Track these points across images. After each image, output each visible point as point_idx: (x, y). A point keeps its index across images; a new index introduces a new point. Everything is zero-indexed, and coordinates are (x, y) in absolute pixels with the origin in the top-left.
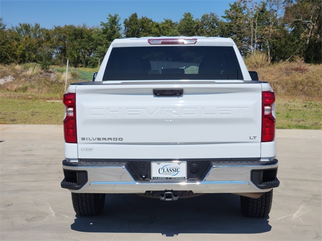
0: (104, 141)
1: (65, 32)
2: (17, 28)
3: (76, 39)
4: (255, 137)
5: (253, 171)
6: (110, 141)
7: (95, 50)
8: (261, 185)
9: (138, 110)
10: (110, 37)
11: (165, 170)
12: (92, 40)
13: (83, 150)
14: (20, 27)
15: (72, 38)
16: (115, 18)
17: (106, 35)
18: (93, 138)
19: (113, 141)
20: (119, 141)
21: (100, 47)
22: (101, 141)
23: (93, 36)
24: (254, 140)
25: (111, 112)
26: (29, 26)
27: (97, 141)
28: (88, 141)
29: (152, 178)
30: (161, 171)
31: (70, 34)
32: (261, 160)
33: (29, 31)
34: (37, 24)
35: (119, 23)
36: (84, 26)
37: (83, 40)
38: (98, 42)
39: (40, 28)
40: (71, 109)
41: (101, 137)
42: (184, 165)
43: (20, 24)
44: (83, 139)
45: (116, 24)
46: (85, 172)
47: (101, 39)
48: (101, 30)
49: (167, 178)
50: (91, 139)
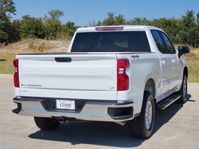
1: (160, 22)
2: (133, 21)
3: (166, 26)
5: (109, 108)
7: (178, 33)
8: (115, 117)
10: (188, 25)
11: (64, 105)
12: (176, 27)
13: (22, 91)
14: (135, 20)
15: (164, 26)
16: (191, 12)
17: (185, 24)
19: (36, 87)
21: (180, 31)
22: (31, 87)
23: (177, 24)
25: (35, 71)
26: (140, 19)
27: (28, 87)
28: (25, 86)
29: (57, 109)
30: (62, 105)
31: (162, 23)
33: (140, 22)
34: (144, 18)
35: (194, 16)
36: (173, 18)
37: (170, 27)
38: (180, 28)
39: (147, 20)
40: (16, 68)
41: (31, 84)
43: (135, 18)
44: (22, 85)
45: (192, 17)
47: (181, 26)
48: (182, 20)
49: (64, 110)
50: (26, 85)
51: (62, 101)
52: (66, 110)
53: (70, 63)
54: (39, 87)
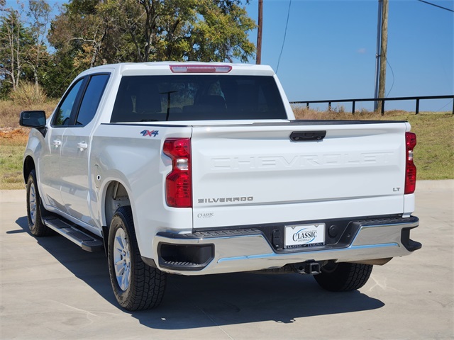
0: (229, 203)
4: (398, 189)
5: (403, 230)
6: (236, 202)
9: (274, 159)
11: (301, 235)
13: (200, 216)
18: (214, 200)
19: (240, 202)
20: (248, 201)
22: (225, 203)
24: (397, 192)
25: (240, 163)
27: (219, 203)
28: (208, 204)
29: (285, 247)
30: (296, 238)
32: (403, 217)
42: (322, 227)
44: (201, 201)
46: (212, 246)
49: (303, 246)
50: (211, 200)
51: (298, 228)
52: (307, 246)
53: (320, 143)
54: (247, 202)
